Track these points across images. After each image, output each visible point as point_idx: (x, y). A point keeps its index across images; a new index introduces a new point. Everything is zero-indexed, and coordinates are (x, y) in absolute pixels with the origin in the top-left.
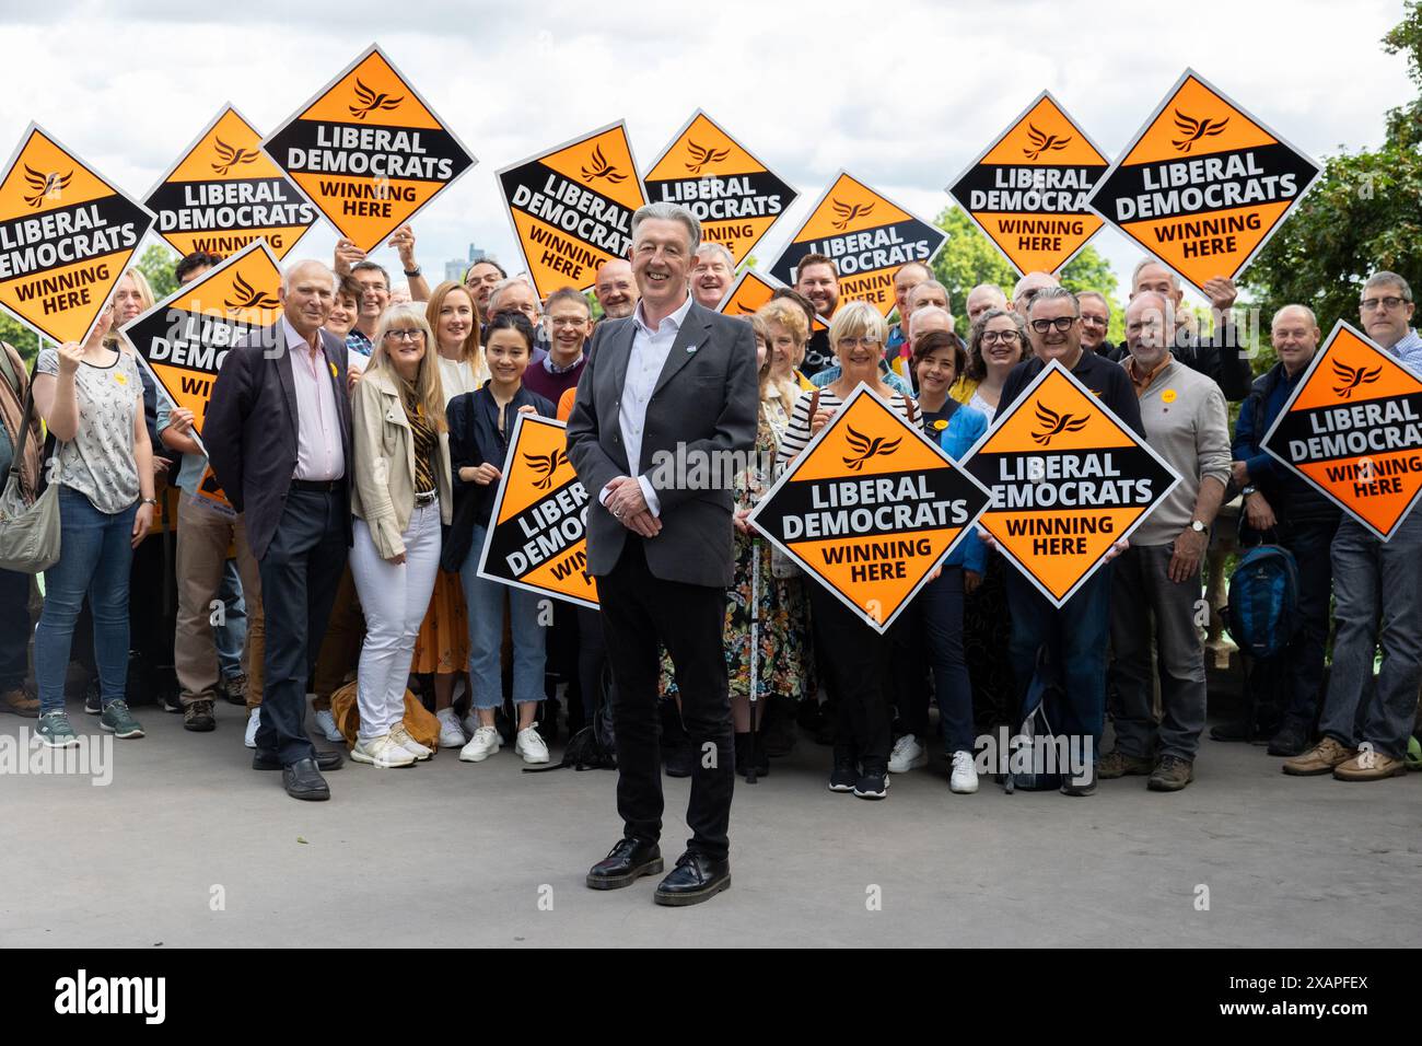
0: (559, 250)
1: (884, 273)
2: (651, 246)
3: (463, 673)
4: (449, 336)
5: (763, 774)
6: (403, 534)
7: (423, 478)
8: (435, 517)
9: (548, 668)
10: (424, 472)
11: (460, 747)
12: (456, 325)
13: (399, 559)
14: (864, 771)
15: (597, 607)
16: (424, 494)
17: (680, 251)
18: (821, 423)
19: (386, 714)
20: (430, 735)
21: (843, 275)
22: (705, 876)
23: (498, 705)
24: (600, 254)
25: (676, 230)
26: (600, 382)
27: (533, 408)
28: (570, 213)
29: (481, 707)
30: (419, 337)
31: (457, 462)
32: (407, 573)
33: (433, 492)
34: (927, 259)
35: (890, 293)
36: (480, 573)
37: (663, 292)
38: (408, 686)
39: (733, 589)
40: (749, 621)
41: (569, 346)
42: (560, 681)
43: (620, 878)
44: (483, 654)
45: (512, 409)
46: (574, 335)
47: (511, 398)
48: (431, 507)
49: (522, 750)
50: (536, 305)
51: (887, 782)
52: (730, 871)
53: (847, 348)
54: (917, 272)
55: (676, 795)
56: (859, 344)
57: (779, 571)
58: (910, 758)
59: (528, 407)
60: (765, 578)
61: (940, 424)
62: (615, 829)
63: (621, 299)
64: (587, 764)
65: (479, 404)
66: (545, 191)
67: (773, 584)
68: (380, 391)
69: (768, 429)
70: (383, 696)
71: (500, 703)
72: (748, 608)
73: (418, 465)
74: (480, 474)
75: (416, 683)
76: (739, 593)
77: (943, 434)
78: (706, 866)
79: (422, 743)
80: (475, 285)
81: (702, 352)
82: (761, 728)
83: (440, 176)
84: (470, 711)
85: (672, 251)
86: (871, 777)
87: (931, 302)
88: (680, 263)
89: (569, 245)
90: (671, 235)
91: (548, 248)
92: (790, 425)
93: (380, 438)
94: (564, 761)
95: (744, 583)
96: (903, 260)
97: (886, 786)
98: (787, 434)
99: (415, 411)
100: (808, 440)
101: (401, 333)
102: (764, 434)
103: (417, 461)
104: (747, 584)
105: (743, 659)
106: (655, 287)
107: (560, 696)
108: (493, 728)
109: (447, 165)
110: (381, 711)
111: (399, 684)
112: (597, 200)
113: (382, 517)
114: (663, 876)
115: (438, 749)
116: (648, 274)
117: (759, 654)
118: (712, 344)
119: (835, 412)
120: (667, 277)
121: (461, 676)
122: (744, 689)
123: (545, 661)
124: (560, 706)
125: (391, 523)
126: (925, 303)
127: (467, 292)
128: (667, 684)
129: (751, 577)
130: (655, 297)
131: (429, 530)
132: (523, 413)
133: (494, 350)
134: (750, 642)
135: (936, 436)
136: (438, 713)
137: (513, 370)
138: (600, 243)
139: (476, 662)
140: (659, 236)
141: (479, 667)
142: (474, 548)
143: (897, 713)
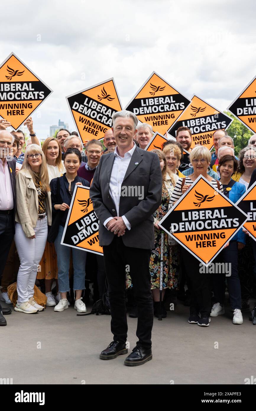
0: (90, 125)
1: (209, 133)
2: (120, 127)
3: (55, 279)
4: (51, 157)
5: (165, 317)
6: (34, 228)
7: (41, 209)
8: (45, 223)
9: (86, 277)
10: (42, 206)
11: (54, 306)
12: (53, 153)
13: (33, 237)
14: (202, 316)
15: (103, 255)
16: (41, 215)
17: (131, 129)
18: (185, 189)
19: (27, 294)
20: (43, 302)
21: (194, 133)
22: (143, 355)
23: (68, 291)
24: (105, 127)
25: (129, 121)
26: (102, 177)
27: (81, 183)
28: (94, 112)
29: (62, 292)
30: (39, 157)
31: (54, 203)
32: (35, 243)
33: (45, 214)
34: (225, 128)
35: (211, 140)
36: (62, 243)
37: (126, 144)
38: (35, 284)
39: (154, 249)
40: (160, 261)
41: (95, 161)
42: (91, 282)
43: (112, 356)
44: (62, 272)
45: (73, 184)
46: (96, 157)
47: (74, 180)
48: (44, 219)
49: (77, 307)
50: (81, 145)
51: (210, 320)
52: (152, 354)
53: (196, 163)
54: (221, 133)
55: (132, 324)
56: (199, 162)
57: (171, 243)
58: (218, 311)
59: (79, 183)
60: (166, 245)
61: (228, 189)
62: (110, 337)
63: (113, 143)
64: (100, 313)
65: (62, 182)
66: (84, 104)
67: (168, 247)
68: (25, 177)
69: (166, 191)
70: (26, 288)
71: (69, 290)
72: (159, 256)
73: (39, 204)
74: (62, 207)
75: (38, 282)
76: (156, 251)
77: (230, 193)
78: (143, 352)
79: (40, 305)
80: (60, 138)
81: (141, 164)
82: (164, 300)
83: (40, 98)
84: (58, 293)
85: (128, 129)
86: (204, 318)
87: (226, 144)
88: (131, 133)
89: (94, 123)
90: (128, 123)
91: (86, 125)
92: (174, 190)
93: (25, 194)
94: (92, 311)
95: (158, 247)
96: (216, 128)
97: (209, 321)
98: (173, 193)
99: (39, 184)
100: (181, 196)
101: (32, 155)
102: (165, 193)
103: (39, 202)
104: (159, 248)
105: (158, 275)
106: (122, 142)
107: (91, 287)
108: (66, 299)
109: (42, 94)
110: (25, 293)
111: (32, 283)
112: (103, 107)
113: (27, 222)
114: (127, 355)
115: (46, 307)
116: (120, 137)
117: (163, 273)
118: (144, 162)
119: (191, 186)
120: (127, 138)
121: (54, 280)
122: (158, 286)
123: (85, 275)
124: (90, 291)
125: (30, 224)
126: (224, 144)
127: (57, 141)
128: (129, 284)
129: (161, 245)
130: (123, 146)
131: (44, 227)
132: (77, 185)
133: (67, 161)
134: (160, 269)
135: (227, 193)
136: (46, 294)
137: (74, 169)
138: (105, 122)
139: (60, 275)
140: (123, 123)
141: (61, 277)
142: (59, 234)
143: (213, 295)
